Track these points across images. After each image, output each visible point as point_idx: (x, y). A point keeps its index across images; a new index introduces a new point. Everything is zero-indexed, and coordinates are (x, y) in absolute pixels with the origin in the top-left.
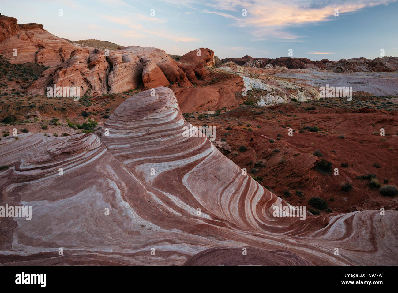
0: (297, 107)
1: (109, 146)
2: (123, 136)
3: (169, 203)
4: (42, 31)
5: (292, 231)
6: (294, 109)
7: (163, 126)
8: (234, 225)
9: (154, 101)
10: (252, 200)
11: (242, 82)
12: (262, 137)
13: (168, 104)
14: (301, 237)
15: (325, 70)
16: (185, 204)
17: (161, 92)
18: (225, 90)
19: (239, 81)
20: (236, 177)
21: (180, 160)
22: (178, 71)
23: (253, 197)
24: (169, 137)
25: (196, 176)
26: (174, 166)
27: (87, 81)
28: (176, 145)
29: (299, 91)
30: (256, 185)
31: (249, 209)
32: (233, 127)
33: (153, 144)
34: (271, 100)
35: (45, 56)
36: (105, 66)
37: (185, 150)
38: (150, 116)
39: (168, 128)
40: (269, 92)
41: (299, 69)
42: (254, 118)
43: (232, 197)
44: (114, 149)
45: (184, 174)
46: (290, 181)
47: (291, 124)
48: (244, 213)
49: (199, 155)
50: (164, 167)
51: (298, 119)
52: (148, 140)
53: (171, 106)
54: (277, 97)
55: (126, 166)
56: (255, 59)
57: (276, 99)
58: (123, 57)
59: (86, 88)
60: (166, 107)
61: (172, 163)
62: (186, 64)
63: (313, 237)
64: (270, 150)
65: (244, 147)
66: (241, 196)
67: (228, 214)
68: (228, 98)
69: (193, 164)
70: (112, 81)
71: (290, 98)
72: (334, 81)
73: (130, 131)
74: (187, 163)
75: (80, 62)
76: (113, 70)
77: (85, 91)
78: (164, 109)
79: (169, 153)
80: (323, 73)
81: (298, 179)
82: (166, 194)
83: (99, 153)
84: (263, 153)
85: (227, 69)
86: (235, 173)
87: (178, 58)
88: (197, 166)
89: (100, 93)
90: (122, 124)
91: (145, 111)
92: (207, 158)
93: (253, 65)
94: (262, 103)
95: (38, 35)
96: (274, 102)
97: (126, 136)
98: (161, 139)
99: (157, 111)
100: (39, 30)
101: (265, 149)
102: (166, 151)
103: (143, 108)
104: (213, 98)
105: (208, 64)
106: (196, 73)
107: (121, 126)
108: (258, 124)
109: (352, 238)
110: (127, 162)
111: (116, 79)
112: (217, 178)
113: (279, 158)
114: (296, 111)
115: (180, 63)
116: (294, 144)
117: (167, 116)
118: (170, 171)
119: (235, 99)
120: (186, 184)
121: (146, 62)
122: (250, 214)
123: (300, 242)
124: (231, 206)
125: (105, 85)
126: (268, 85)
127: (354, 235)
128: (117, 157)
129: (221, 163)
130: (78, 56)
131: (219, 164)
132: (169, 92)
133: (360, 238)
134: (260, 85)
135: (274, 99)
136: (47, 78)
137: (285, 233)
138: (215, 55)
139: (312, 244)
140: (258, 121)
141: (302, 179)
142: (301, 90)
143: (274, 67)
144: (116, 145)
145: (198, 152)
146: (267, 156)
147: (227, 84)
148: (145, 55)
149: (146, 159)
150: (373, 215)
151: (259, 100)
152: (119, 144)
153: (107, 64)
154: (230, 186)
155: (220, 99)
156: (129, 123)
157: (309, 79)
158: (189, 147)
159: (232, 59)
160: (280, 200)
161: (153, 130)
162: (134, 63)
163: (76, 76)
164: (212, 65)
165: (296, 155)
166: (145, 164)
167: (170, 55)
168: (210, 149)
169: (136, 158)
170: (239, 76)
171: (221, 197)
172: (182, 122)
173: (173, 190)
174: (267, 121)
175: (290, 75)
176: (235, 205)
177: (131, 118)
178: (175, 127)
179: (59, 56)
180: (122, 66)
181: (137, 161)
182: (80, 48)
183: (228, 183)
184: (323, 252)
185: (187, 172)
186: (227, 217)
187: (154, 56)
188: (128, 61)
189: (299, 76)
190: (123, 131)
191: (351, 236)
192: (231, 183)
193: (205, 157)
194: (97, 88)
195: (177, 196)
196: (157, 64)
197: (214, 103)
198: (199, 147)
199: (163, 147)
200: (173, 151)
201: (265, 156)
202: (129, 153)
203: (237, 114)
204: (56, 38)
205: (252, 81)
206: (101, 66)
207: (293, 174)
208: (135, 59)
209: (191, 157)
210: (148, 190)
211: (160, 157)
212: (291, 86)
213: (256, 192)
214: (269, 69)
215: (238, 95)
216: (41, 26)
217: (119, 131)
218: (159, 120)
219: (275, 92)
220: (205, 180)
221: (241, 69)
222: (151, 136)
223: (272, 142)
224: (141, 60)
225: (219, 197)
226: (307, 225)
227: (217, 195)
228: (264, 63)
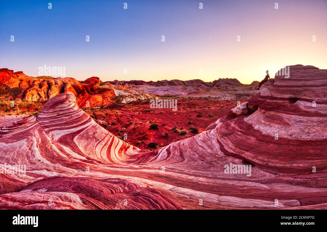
0: (141, 103)
1: (39, 121)
2: (46, 116)
3: (62, 150)
4: (23, 74)
5: (139, 161)
6: (139, 103)
7: (66, 111)
8: (100, 162)
9: (63, 98)
10: (115, 148)
11: (114, 92)
12: (123, 117)
13: (70, 100)
14: (143, 164)
15: (152, 86)
16: (72, 151)
17: (67, 94)
18: (105, 96)
19: (112, 92)
20: (106, 136)
21: (73, 128)
22: (82, 88)
23: (116, 147)
24: (69, 116)
25: (82, 137)
26: (71, 131)
27: (39, 94)
28: (72, 120)
29: (141, 95)
30: (118, 140)
31: (113, 153)
32: (109, 113)
33: (60, 120)
34: (128, 100)
35: (23, 84)
36: (47, 87)
37: (77, 123)
38: (60, 106)
39: (69, 112)
40: (127, 96)
41: (140, 86)
42: (120, 109)
43: (103, 147)
44: (41, 123)
45: (75, 136)
46: (138, 137)
47: (138, 110)
48: (110, 155)
49: (84, 125)
50: (64, 132)
51: (141, 108)
52: (57, 118)
53: (71, 101)
54: (131, 98)
55: (45, 132)
56: (120, 82)
57: (131, 100)
58: (55, 82)
59: (38, 97)
60: (69, 101)
61: (69, 130)
62: (86, 85)
63: (150, 162)
64: (127, 123)
65: (114, 123)
66: (109, 146)
67: (99, 157)
68: (107, 100)
69: (81, 130)
70: (50, 94)
71: (137, 99)
72: (156, 90)
73: (50, 114)
74: (78, 130)
75: (36, 86)
76: (50, 89)
77: (38, 99)
78: (68, 102)
79: (68, 125)
80: (151, 87)
81: (143, 135)
82: (62, 146)
83: (34, 125)
84: (124, 125)
85: (106, 86)
86: (105, 134)
87: (82, 82)
88: (83, 131)
89: (45, 100)
90: (47, 111)
91: (58, 103)
92: (89, 127)
93: (119, 84)
94: (124, 102)
95: (21, 76)
96: (130, 101)
97: (48, 116)
98: (64, 118)
99: (64, 103)
100: (22, 74)
101: (125, 123)
102: (66, 124)
103: (57, 102)
104: (99, 100)
105: (97, 84)
106: (91, 88)
107: (46, 111)
108: (122, 111)
109: (171, 157)
110: (47, 129)
111: (52, 92)
112: (94, 138)
113: (132, 127)
114: (140, 104)
115: (83, 84)
116: (140, 119)
117: (69, 105)
118: (68, 134)
119: (110, 100)
120: (76, 141)
121: (66, 84)
122: (114, 156)
123: (141, 167)
124: (102, 152)
125: (47, 96)
126: (126, 93)
127: (172, 155)
128: (42, 127)
129: (97, 129)
130: (36, 83)
131: (96, 130)
132: (71, 94)
133: (175, 156)
134: (123, 93)
135: (130, 99)
136: (23, 93)
137: (135, 163)
138: (100, 80)
139: (149, 166)
140: (122, 110)
141: (145, 135)
142: (142, 95)
143: (129, 85)
144: (42, 121)
145: (84, 123)
146: (126, 126)
147: (106, 93)
148: (65, 81)
149: (56, 128)
150: (179, 143)
151: (123, 101)
152: (44, 121)
153: (47, 86)
154: (102, 141)
155: (103, 101)
156: (49, 110)
157: (145, 90)
158: (79, 121)
159: (109, 82)
160: (132, 146)
161: (61, 113)
162: (60, 85)
163: (35, 92)
164: (99, 85)
165: (141, 124)
166: (55, 131)
167: (78, 81)
168: (91, 122)
169: (51, 127)
170: (112, 89)
171: (96, 147)
172: (76, 108)
173: (67, 144)
174: (126, 110)
175: (136, 88)
176: (105, 151)
177: (51, 107)
178: (72, 111)
179: (28, 84)
180: (54, 87)
181: (51, 129)
182: (36, 79)
183: (100, 140)
184: (155, 169)
185: (77, 135)
186: (98, 158)
187: (70, 81)
188: (58, 84)
189: (141, 89)
190: (47, 114)
191: (171, 156)
192: (103, 140)
193: (88, 126)
194: (43, 97)
195: (69, 147)
196: (71, 85)
197: (100, 103)
198: (85, 121)
199: (65, 122)
200: (70, 123)
201: (125, 126)
202: (48, 125)
203: (112, 107)
204: (28, 77)
205: (119, 91)
206: (45, 87)
207: (140, 134)
208: (61, 83)
209: (79, 127)
210: (52, 143)
211: (63, 127)
212: (137, 93)
213: (118, 144)
214: (127, 86)
215: (112, 98)
216: (22, 72)
217: (45, 114)
218: (64, 107)
219: (130, 96)
220: (87, 139)
221: (113, 86)
222: (59, 116)
223: (128, 119)
224: (64, 83)
225: (94, 148)
226: (147, 157)
227: (94, 146)
228: (124, 83)
